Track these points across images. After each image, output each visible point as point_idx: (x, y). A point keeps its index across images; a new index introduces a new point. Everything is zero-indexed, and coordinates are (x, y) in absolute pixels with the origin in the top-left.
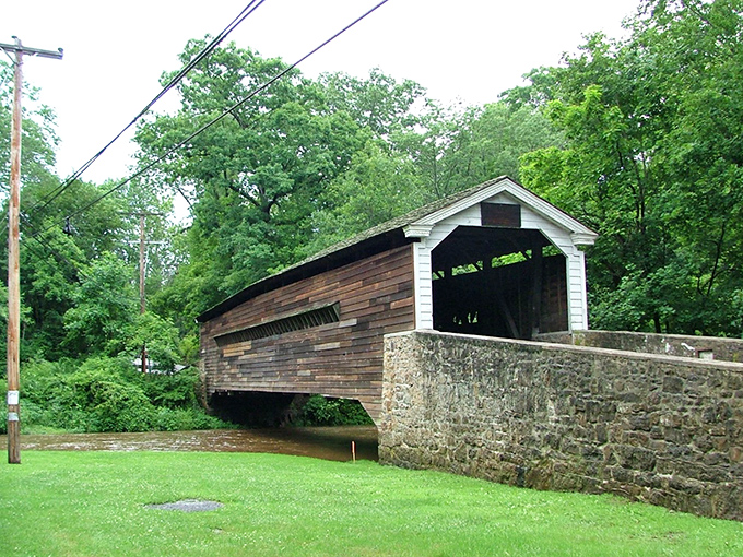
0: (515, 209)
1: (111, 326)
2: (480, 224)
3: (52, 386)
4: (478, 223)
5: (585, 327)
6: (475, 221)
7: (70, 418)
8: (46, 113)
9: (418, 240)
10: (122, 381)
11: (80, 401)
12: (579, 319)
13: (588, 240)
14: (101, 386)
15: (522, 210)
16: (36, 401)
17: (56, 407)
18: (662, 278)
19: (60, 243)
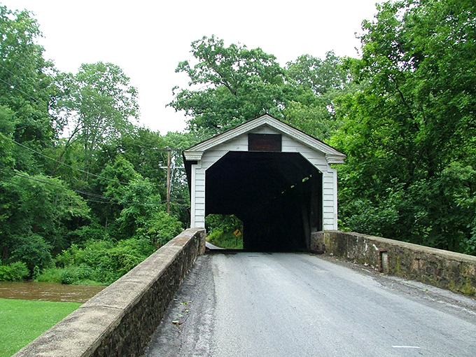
0: (278, 138)
1: (140, 220)
2: (247, 150)
3: (100, 256)
4: (246, 149)
5: (335, 228)
6: (243, 147)
7: (106, 276)
8: (133, 91)
9: (195, 162)
10: (139, 255)
11: (113, 266)
12: (331, 221)
13: (338, 160)
14: (124, 257)
15: (283, 138)
16: (90, 265)
17: (99, 269)
18: (420, 189)
19: (124, 169)
